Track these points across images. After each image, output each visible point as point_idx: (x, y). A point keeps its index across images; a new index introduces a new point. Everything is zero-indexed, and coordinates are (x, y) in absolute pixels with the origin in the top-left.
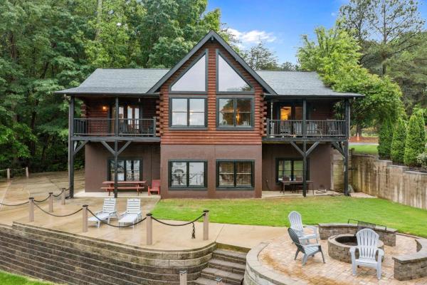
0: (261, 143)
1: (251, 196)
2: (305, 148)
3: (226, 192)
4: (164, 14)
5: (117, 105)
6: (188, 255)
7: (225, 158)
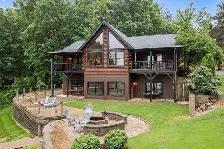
0: (128, 73)
1: (124, 100)
2: (151, 76)
3: (112, 97)
4: (120, 10)
5: (68, 57)
6: (47, 119)
7: (111, 81)
